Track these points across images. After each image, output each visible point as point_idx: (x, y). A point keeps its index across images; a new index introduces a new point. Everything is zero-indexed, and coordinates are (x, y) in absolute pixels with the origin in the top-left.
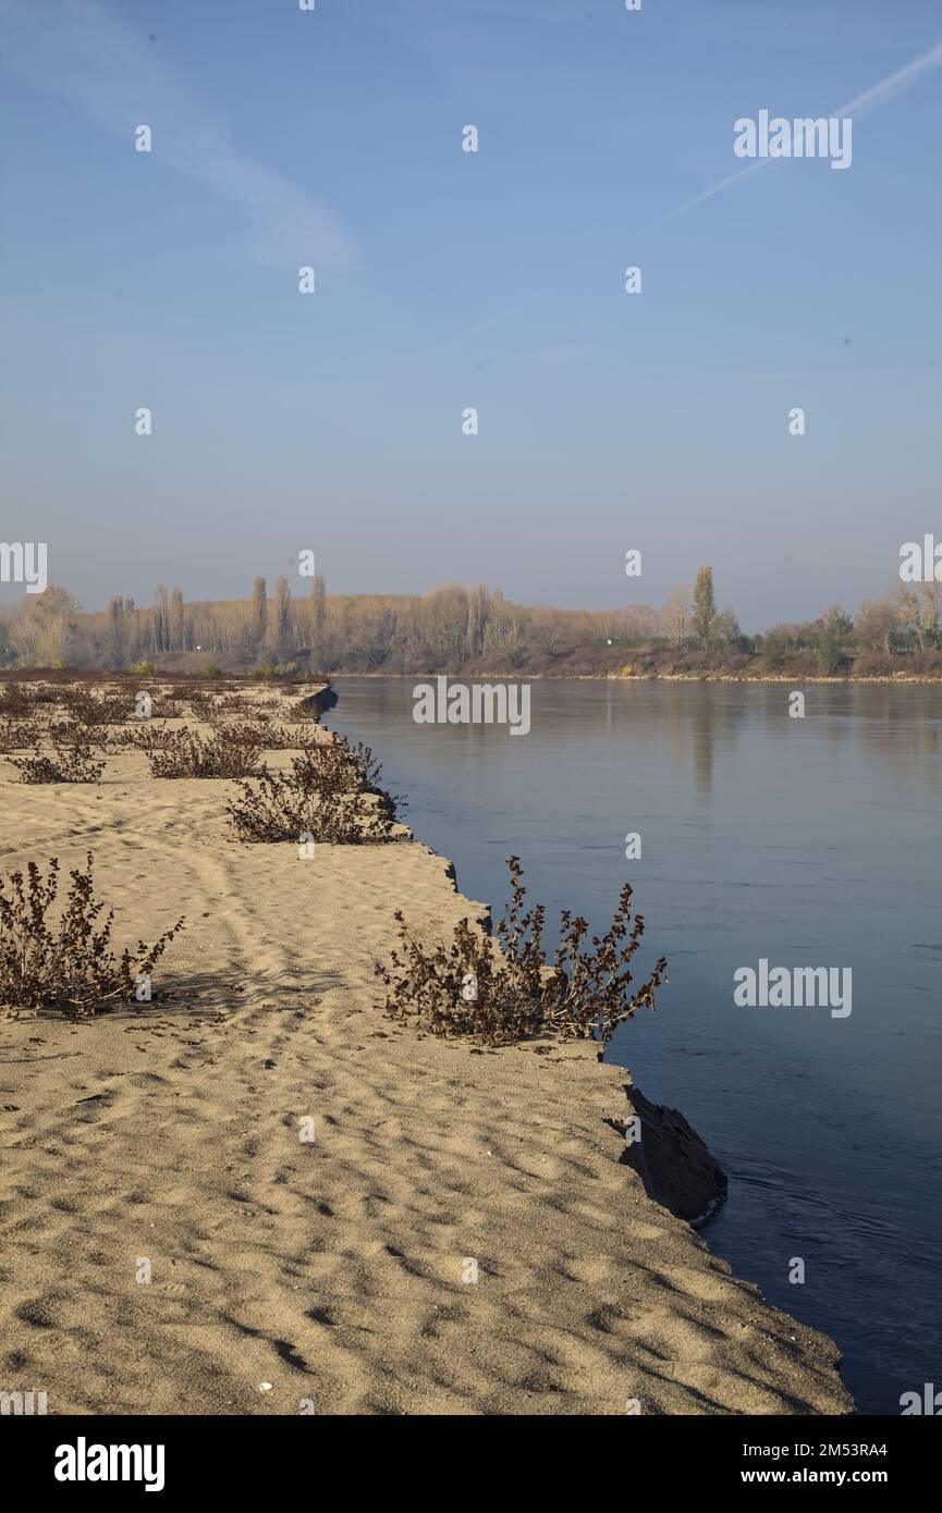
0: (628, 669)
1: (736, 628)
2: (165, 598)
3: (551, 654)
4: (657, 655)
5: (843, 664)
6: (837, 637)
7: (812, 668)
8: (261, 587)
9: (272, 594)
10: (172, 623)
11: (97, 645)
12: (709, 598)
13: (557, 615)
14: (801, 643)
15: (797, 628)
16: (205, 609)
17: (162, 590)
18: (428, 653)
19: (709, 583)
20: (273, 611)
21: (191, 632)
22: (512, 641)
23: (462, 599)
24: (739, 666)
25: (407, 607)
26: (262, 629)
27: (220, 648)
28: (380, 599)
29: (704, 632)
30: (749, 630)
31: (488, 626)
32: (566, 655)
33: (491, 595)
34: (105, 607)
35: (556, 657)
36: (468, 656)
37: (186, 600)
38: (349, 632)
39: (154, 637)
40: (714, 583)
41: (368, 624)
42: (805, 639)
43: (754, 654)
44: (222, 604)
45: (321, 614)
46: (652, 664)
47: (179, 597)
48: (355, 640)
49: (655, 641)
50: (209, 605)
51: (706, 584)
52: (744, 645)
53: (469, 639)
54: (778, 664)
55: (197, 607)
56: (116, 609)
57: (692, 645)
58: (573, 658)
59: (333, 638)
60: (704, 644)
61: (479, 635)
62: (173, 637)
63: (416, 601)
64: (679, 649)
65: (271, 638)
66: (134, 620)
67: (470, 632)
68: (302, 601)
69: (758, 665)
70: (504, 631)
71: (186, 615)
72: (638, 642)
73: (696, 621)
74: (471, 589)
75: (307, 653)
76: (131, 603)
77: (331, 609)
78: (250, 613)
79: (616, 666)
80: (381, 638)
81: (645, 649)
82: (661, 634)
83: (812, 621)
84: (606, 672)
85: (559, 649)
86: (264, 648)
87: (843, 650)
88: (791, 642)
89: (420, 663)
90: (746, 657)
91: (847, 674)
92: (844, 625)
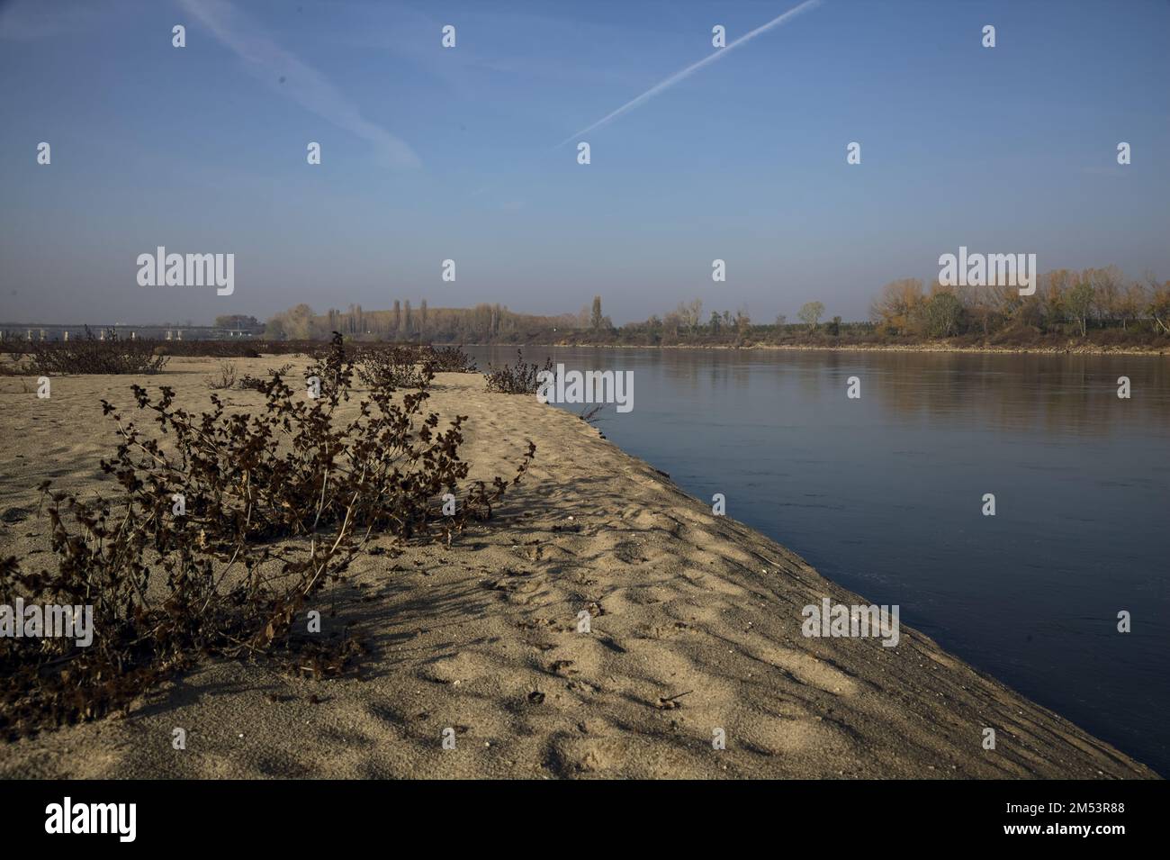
0: (563, 342)
1: (611, 324)
2: (353, 310)
3: (528, 335)
4: (576, 336)
5: (657, 340)
6: (655, 328)
7: (643, 342)
8: (397, 304)
9: (402, 307)
10: (357, 320)
11: (323, 331)
12: (599, 310)
13: (531, 318)
14: (639, 331)
15: (637, 325)
16: (372, 315)
17: (352, 306)
18: (473, 334)
19: (599, 304)
20: (403, 315)
21: (365, 325)
22: (511, 329)
23: (489, 310)
24: (611, 341)
25: (464, 314)
26: (398, 322)
27: (379, 332)
28: (452, 310)
29: (597, 326)
30: (617, 325)
31: (500, 322)
32: (535, 335)
33: (502, 308)
34: (326, 314)
35: (531, 337)
36: (491, 336)
37: (363, 310)
38: (438, 325)
39: (348, 327)
40: (602, 303)
41: (447, 321)
42: (641, 329)
43: (618, 335)
44: (380, 312)
45: (425, 316)
46: (574, 339)
47: (359, 309)
48: (441, 328)
49: (575, 330)
50: (373, 312)
51: (597, 304)
52: (614, 332)
53: (492, 328)
54: (629, 340)
55: (368, 313)
56: (331, 313)
57: (591, 331)
58: (538, 337)
59: (430, 328)
60: (596, 331)
61: (497, 326)
62: (357, 327)
63: (468, 311)
64: (586, 333)
65: (402, 327)
66: (339, 319)
67: (492, 325)
68: (417, 311)
69: (620, 340)
70: (508, 325)
71: (363, 318)
72: (568, 330)
73: (593, 321)
74: (493, 305)
75: (418, 334)
76: (338, 312)
77: (429, 314)
78: (393, 317)
79: (558, 341)
80: (452, 327)
81: (570, 333)
82: (578, 327)
83: (644, 321)
84: (553, 343)
85: (531, 333)
86: (399, 332)
87: (658, 334)
88: (634, 330)
89: (470, 339)
90: (615, 337)
91: (658, 345)
92: (658, 323)
